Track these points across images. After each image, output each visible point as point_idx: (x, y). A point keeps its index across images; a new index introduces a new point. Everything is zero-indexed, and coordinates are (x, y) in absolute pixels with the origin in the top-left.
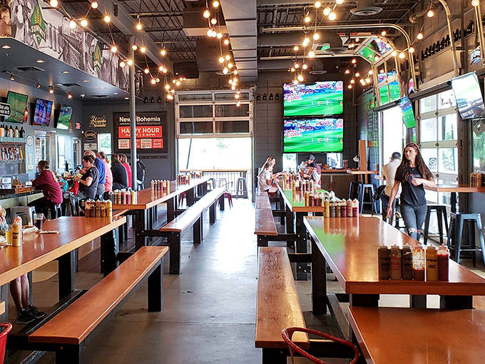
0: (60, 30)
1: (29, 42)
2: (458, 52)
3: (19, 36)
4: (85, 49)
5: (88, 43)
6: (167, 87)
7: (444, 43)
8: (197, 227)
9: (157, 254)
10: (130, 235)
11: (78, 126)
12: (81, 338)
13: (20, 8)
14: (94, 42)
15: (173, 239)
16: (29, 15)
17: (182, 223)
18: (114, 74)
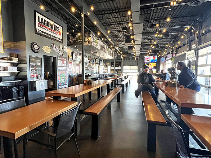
0: (101, 44)
1: (95, 46)
2: (188, 46)
3: (93, 44)
4: (106, 48)
5: (106, 47)
6: (122, 56)
7: (185, 44)
8: (127, 84)
9: (119, 89)
10: (114, 85)
11: (104, 64)
12: (98, 113)
13: (93, 39)
14: (108, 47)
15: (122, 86)
16: (95, 40)
17: (124, 83)
18: (111, 54)
